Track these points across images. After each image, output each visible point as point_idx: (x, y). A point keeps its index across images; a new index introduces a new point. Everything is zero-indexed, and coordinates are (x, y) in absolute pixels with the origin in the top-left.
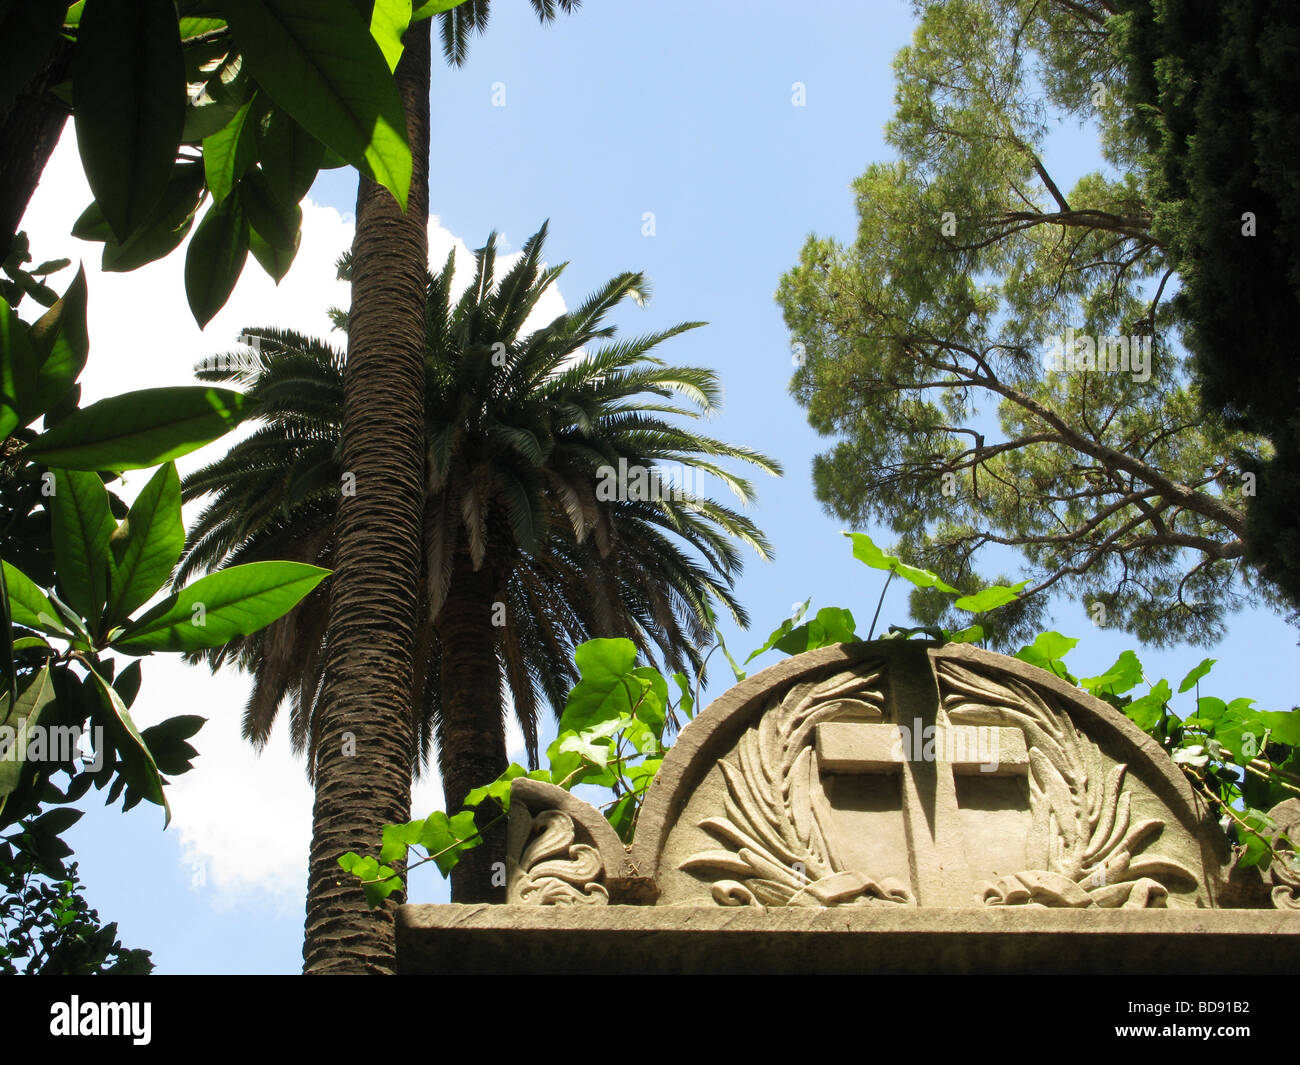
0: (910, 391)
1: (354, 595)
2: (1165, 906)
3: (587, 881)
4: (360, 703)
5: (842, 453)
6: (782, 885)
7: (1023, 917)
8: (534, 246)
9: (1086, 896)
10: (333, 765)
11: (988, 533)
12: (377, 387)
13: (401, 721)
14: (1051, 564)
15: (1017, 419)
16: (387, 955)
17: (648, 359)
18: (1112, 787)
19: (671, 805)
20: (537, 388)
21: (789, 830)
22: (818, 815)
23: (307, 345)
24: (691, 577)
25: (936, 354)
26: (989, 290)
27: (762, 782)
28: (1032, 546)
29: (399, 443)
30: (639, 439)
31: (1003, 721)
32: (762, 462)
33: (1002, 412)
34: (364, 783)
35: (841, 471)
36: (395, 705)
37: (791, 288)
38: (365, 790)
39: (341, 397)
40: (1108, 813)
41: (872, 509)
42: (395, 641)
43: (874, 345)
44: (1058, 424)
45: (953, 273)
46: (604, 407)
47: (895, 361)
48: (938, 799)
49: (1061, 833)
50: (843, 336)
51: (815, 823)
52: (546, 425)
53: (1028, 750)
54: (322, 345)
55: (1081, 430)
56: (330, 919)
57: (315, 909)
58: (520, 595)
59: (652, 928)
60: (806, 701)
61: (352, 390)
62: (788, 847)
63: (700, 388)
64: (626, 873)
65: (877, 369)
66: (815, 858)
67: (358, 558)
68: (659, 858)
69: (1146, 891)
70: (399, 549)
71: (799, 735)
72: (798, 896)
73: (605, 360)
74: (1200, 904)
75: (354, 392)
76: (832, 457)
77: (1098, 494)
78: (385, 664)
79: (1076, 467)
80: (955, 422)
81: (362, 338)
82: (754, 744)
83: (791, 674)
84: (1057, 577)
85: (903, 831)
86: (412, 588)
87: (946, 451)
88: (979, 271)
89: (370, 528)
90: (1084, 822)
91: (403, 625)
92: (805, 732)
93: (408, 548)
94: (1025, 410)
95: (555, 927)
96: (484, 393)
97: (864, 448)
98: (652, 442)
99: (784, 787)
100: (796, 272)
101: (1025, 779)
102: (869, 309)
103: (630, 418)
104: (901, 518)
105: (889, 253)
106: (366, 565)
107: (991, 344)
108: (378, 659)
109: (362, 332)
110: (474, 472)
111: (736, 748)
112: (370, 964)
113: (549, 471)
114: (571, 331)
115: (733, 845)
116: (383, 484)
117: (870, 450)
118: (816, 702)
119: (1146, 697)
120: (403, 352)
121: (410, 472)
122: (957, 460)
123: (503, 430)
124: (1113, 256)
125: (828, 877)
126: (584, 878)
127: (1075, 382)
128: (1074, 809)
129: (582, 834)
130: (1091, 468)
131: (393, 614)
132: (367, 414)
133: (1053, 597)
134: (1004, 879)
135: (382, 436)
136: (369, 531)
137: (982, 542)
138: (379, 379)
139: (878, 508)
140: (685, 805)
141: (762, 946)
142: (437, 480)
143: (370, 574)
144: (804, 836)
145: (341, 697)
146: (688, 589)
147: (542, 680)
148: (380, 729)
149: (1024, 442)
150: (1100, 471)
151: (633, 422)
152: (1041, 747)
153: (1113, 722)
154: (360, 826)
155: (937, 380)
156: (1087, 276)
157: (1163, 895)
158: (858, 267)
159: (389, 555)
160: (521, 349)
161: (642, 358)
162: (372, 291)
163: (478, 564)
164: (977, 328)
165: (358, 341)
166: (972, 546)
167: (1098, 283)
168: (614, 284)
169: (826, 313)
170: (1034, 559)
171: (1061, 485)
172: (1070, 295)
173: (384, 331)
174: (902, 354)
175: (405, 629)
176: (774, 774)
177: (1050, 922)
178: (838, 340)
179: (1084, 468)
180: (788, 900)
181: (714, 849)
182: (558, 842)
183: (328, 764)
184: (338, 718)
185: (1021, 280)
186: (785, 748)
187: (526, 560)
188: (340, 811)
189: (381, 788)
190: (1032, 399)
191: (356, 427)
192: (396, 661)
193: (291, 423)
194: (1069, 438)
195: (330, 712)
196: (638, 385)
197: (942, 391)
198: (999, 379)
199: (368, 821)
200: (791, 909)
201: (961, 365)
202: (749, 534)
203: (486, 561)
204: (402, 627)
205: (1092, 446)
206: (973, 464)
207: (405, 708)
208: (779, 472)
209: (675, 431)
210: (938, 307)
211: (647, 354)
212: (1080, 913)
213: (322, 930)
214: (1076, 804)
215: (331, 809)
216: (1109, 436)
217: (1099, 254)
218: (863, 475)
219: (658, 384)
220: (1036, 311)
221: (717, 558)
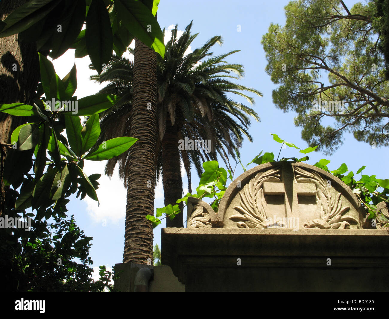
0: (301, 70)
1: (137, 134)
2: (349, 228)
3: (206, 222)
4: (140, 165)
5: (281, 89)
6: (254, 223)
7: (312, 231)
8: (189, 28)
9: (330, 226)
10: (132, 183)
11: (325, 113)
12: (143, 73)
13: (151, 170)
14: (344, 122)
15: (334, 78)
16: (148, 237)
17: (222, 62)
18: (337, 198)
19: (227, 203)
20: (190, 71)
21: (256, 209)
22: (263, 206)
23: (121, 59)
24: (236, 127)
25: (309, 59)
26: (326, 39)
27: (250, 197)
28: (338, 117)
29: (150, 89)
30: (220, 86)
31: (310, 182)
32: (257, 93)
33: (329, 76)
34: (141, 188)
35: (280, 94)
36: (150, 166)
37: (266, 39)
38: (141, 190)
39: (132, 75)
40: (336, 205)
41: (290, 106)
42: (150, 147)
43: (291, 57)
44: (346, 80)
45: (315, 34)
46: (210, 76)
47: (297, 61)
48: (293, 201)
49: (324, 210)
50: (281, 54)
51: (263, 208)
52: (193, 82)
53: (316, 189)
54: (126, 59)
55: (353, 82)
56: (132, 227)
57: (128, 224)
58: (185, 132)
59: (222, 234)
60: (261, 177)
61: (136, 73)
62: (256, 213)
63: (238, 70)
64: (216, 220)
65: (292, 64)
66: (262, 216)
67: (138, 123)
68: (224, 216)
69: (344, 224)
70: (150, 120)
71: (259, 185)
72: (258, 226)
73: (210, 62)
74: (358, 228)
75: (136, 74)
76: (278, 90)
77: (358, 101)
78: (146, 154)
79: (352, 93)
80: (315, 79)
81: (138, 58)
82: (248, 187)
83: (257, 170)
84: (345, 126)
85: (284, 209)
86: (154, 132)
87: (312, 88)
88: (323, 34)
89: (142, 114)
90: (329, 208)
91: (152, 142)
92: (260, 185)
93: (153, 120)
94: (336, 76)
95: (199, 233)
96: (174, 73)
97: (288, 87)
98: (224, 86)
99: (255, 199)
100: (267, 35)
101: (315, 196)
102: (289, 45)
103: (217, 80)
104: (299, 108)
105: (296, 29)
106: (140, 125)
107: (326, 56)
108: (145, 152)
109: (138, 56)
110: (171, 96)
111: (243, 189)
112: (144, 240)
113: (193, 96)
114: (200, 53)
115: (242, 213)
116: (145, 101)
117: (289, 88)
118: (263, 177)
119: (347, 176)
120: (150, 62)
121: (153, 98)
122: (316, 91)
123: (180, 84)
124: (364, 29)
125: (265, 221)
126: (206, 221)
127: (352, 67)
128: (327, 204)
129: (205, 210)
130: (356, 93)
131: (149, 139)
132: (140, 81)
133: (344, 132)
134: (309, 221)
135: (145, 87)
136: (141, 115)
137: (323, 116)
138: (144, 70)
139: (292, 105)
140: (230, 203)
141: (249, 238)
142: (161, 99)
143: (142, 128)
144: (260, 211)
145: (134, 164)
146: (235, 131)
147: (192, 157)
148: (145, 173)
149: (336, 85)
150: (359, 94)
151: (218, 81)
152: (320, 188)
153: (338, 182)
154: (140, 201)
155: (310, 67)
156: (356, 35)
157: (349, 225)
158: (286, 33)
159: (147, 122)
160: (185, 59)
161: (221, 61)
162: (141, 44)
163: (173, 124)
164: (322, 51)
165: (137, 59)
166: (320, 117)
167: (359, 37)
168: (212, 39)
169: (276, 47)
170: (338, 121)
171: (347, 98)
172: (351, 41)
173: (145, 56)
174: (299, 59)
175: (152, 144)
176: (253, 195)
177: (319, 232)
178: (280, 55)
179: (354, 93)
180: (255, 226)
181: (237, 214)
182: (199, 212)
183: (131, 183)
184: (133, 170)
185: (336, 36)
186: (255, 189)
187: (187, 122)
188: (134, 196)
189: (146, 190)
190: (338, 73)
191: (137, 84)
192: (150, 153)
193: (117, 82)
194: (350, 84)
195: (131, 168)
196: (220, 69)
197: (311, 70)
198: (329, 66)
199: (143, 199)
200: (256, 229)
201: (317, 62)
202: (253, 114)
203: (175, 123)
204: (151, 143)
205: (356, 87)
206: (320, 92)
207: (152, 167)
208: (262, 96)
209: (231, 84)
210: (310, 45)
211: (223, 60)
212: (326, 230)
213: (130, 230)
214: (328, 203)
215: (132, 196)
216: (362, 84)
217: (360, 28)
218: (287, 96)
219: (226, 69)
220: (340, 46)
221: (243, 121)
